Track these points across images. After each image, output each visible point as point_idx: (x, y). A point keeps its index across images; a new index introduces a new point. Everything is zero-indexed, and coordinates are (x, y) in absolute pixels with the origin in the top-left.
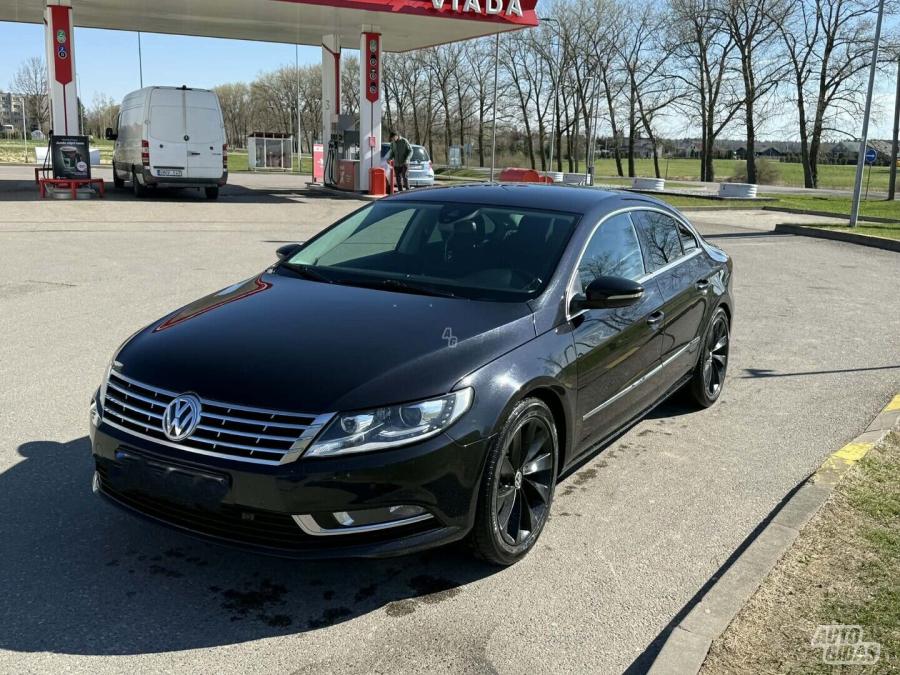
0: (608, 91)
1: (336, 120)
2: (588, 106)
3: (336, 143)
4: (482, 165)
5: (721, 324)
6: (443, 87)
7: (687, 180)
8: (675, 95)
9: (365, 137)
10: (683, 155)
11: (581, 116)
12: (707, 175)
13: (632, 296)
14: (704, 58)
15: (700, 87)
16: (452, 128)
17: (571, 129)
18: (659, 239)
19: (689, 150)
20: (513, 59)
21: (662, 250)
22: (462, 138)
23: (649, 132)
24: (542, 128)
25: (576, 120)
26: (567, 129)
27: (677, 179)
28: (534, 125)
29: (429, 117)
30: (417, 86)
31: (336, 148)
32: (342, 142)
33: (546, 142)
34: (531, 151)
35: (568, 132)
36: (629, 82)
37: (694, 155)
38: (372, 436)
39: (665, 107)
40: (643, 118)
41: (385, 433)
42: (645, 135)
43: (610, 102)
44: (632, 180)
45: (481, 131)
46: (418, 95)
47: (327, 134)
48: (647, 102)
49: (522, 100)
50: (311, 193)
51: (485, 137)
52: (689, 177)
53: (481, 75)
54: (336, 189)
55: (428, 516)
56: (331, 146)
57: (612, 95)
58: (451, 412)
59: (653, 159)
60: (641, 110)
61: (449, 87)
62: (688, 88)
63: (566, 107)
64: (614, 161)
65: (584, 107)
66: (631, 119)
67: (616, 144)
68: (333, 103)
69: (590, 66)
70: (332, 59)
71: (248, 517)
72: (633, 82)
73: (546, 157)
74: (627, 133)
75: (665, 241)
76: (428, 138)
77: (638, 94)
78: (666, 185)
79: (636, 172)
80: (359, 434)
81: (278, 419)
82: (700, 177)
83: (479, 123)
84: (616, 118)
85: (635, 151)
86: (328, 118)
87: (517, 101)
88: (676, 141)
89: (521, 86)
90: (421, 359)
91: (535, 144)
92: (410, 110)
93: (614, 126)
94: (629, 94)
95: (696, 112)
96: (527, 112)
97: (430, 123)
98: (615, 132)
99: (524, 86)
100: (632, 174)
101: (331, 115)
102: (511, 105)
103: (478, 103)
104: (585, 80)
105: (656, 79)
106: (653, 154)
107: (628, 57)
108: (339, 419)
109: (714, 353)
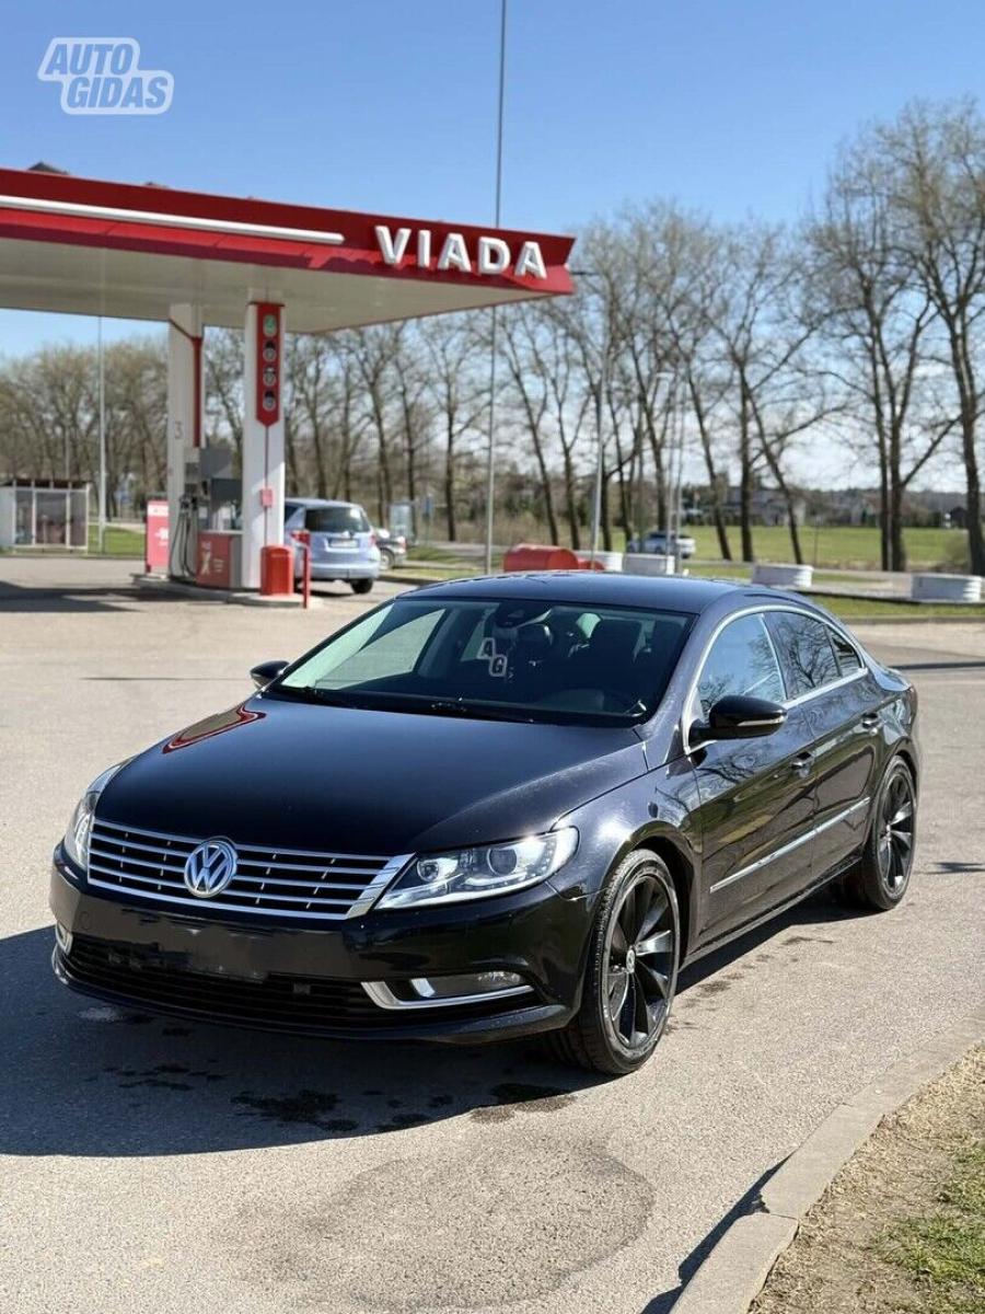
0: (696, 399)
1: (195, 457)
2: (658, 426)
3: (194, 501)
4: (452, 538)
5: (900, 783)
6: (373, 388)
7: (854, 568)
8: (826, 407)
9: (252, 488)
10: (844, 521)
11: (647, 445)
12: (894, 560)
13: (771, 722)
14: (877, 338)
15: (872, 392)
16: (390, 466)
17: (626, 469)
18: (804, 658)
19: (856, 511)
20: (510, 337)
21: (809, 676)
22: (411, 486)
23: (779, 476)
24: (569, 467)
25: (637, 451)
26: (620, 469)
27: (837, 567)
28: (554, 462)
29: (346, 445)
30: (321, 385)
31: (195, 508)
32: (208, 497)
33: (578, 494)
34: (550, 511)
35: (622, 475)
36: (737, 381)
37: (866, 521)
38: (456, 885)
39: (808, 430)
40: (766, 450)
41: (472, 881)
42: (770, 483)
43: (701, 418)
44: (750, 568)
45: (449, 472)
46: (323, 403)
47: (177, 483)
48: (772, 420)
49: (530, 414)
50: (145, 592)
51: (456, 486)
52: (859, 564)
53: (447, 365)
54: (194, 584)
55: (526, 988)
56: (185, 505)
57: (704, 405)
58: (551, 857)
59: (787, 529)
60: (761, 435)
61: (384, 388)
62: (849, 394)
63: (616, 427)
64: (713, 531)
65: (651, 429)
66: (743, 452)
67: (715, 498)
68: (188, 428)
69: (660, 352)
70: (189, 347)
71: (301, 990)
72: (744, 384)
73: (578, 522)
74: (736, 478)
75: (813, 663)
76: (342, 484)
77: (754, 405)
78: (815, 578)
79: (756, 552)
80: (441, 880)
81: (340, 863)
82: (879, 564)
83: (444, 458)
84: (713, 450)
85: (753, 511)
86: (179, 454)
87: (520, 415)
88: (832, 493)
89: (527, 387)
90: (506, 793)
91: (558, 498)
92: (306, 430)
93: (710, 464)
94: (738, 406)
95: (865, 439)
96: (541, 437)
97: (346, 456)
98: (713, 476)
99: (534, 386)
100: (748, 556)
101: (186, 450)
102: (508, 423)
103: (443, 418)
104: (650, 379)
105: (786, 378)
106: (787, 519)
107: (733, 337)
108: (415, 865)
109: (894, 827)
